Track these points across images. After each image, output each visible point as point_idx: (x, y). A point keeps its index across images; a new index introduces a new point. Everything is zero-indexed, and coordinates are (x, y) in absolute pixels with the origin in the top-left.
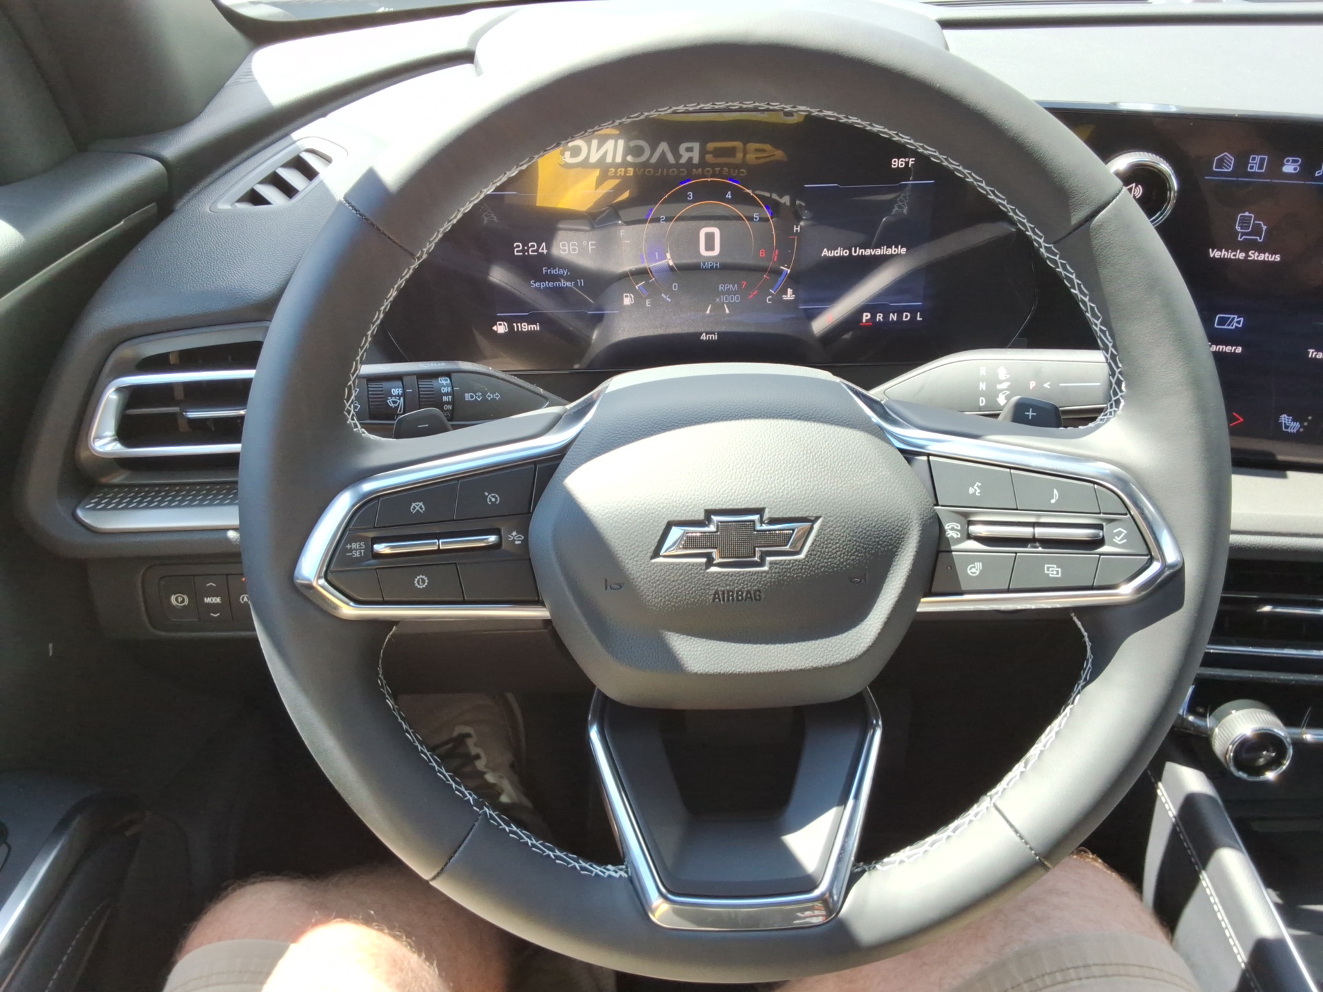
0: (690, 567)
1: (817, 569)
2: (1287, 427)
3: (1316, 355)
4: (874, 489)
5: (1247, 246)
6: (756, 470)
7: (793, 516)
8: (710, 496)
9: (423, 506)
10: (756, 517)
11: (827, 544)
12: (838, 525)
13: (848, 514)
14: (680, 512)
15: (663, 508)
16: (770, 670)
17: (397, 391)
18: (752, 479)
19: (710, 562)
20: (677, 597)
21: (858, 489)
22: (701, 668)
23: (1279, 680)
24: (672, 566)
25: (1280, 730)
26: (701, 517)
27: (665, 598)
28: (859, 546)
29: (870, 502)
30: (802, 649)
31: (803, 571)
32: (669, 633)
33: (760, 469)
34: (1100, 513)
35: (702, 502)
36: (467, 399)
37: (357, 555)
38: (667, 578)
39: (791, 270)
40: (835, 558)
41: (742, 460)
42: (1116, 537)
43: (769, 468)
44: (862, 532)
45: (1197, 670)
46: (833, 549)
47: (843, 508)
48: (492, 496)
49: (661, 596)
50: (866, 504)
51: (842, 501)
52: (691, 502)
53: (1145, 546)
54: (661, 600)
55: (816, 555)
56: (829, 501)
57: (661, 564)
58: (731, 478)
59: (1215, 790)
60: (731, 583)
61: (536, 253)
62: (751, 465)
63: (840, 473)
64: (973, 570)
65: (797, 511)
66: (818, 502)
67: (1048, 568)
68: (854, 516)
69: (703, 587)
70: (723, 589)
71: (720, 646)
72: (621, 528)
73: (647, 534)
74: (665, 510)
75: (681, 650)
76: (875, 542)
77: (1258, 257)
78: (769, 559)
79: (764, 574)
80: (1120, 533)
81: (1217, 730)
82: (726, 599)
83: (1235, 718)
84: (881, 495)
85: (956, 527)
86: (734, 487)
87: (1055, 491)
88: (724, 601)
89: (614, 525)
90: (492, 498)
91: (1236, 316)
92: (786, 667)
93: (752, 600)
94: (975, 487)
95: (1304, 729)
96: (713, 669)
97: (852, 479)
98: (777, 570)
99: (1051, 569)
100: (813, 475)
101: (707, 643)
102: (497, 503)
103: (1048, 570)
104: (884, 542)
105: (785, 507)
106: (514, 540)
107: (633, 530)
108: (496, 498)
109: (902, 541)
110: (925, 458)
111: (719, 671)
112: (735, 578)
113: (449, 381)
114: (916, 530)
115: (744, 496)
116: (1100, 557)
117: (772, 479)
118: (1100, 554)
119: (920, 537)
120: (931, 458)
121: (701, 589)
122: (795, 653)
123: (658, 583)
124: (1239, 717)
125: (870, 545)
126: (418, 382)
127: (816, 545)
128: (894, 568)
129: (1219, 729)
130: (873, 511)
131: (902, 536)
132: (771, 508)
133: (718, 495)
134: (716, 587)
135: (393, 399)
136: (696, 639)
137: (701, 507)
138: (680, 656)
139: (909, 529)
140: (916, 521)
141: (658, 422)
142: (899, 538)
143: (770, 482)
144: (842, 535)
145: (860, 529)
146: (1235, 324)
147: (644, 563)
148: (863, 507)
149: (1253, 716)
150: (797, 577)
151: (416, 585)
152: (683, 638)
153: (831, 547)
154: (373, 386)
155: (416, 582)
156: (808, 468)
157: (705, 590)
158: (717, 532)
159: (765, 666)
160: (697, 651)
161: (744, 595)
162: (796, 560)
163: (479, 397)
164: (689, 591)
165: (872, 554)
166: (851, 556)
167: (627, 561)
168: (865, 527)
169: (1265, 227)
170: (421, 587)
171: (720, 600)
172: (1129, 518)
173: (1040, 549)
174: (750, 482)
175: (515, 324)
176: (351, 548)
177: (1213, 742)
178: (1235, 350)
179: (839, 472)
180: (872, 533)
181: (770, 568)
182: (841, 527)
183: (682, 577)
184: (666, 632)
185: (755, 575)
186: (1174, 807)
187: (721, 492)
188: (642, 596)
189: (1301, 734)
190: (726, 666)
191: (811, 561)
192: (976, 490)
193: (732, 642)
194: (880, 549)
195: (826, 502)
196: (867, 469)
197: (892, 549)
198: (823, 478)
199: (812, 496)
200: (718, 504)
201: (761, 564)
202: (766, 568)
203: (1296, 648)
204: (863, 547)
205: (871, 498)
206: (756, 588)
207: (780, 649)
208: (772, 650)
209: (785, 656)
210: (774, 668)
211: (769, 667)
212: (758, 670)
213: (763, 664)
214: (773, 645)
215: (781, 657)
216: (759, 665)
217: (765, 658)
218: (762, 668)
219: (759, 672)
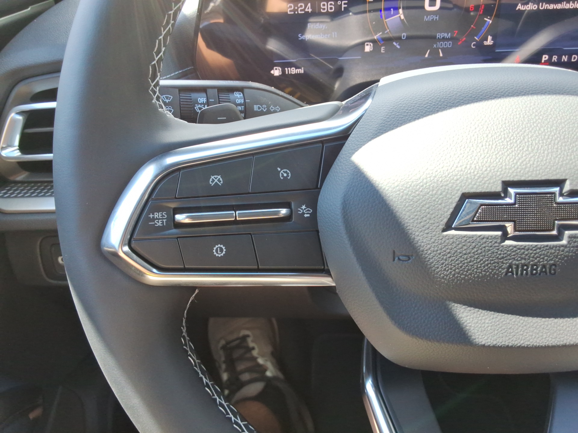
0: (484, 240)
6: (553, 142)
8: (507, 167)
9: (221, 179)
10: (556, 190)
14: (475, 184)
15: (457, 180)
16: (558, 344)
17: (202, 99)
18: (550, 151)
19: (505, 236)
20: (468, 270)
22: (489, 340)
24: (465, 239)
26: (498, 188)
27: (455, 270)
32: (456, 305)
33: (556, 141)
35: (498, 173)
36: (255, 110)
37: (159, 224)
38: (459, 251)
39: (492, 21)
41: (537, 132)
43: (566, 140)
48: (284, 172)
49: (451, 269)
52: (488, 174)
54: (451, 272)
57: (453, 236)
58: (527, 150)
60: (527, 257)
61: (303, 12)
62: (546, 137)
69: (496, 261)
70: (517, 263)
71: (508, 319)
72: (412, 200)
73: (440, 207)
74: (458, 182)
75: (468, 322)
78: (567, 233)
79: (562, 248)
82: (519, 273)
86: (532, 159)
88: (517, 274)
89: (404, 197)
90: (284, 173)
92: (574, 341)
93: (546, 274)
96: (501, 341)
98: (576, 244)
101: (495, 316)
102: (289, 178)
106: (303, 213)
107: (424, 203)
108: (288, 174)
111: (507, 344)
112: (531, 252)
113: (242, 95)
115: (543, 168)
117: (570, 151)
121: (494, 263)
123: (449, 255)
126: (218, 94)
132: (572, 180)
133: (516, 167)
134: (510, 261)
135: (199, 106)
136: (483, 312)
137: (497, 178)
138: (467, 328)
141: (443, 100)
143: (569, 154)
147: (435, 235)
151: (215, 253)
152: (470, 311)
154: (184, 95)
155: (214, 251)
157: (498, 263)
158: (515, 204)
159: (553, 340)
160: (484, 323)
161: (539, 269)
163: (265, 109)
164: (481, 264)
167: (417, 233)
170: (220, 256)
171: (513, 274)
174: (548, 153)
175: (286, 69)
176: (153, 217)
181: (569, 242)
183: (475, 249)
184: (453, 304)
185: (552, 248)
187: (519, 164)
188: (431, 268)
190: (515, 339)
193: (520, 316)
200: (517, 175)
201: (557, 238)
202: (564, 242)
206: (552, 262)
207: (569, 322)
208: (561, 324)
209: (574, 330)
210: (563, 341)
211: (558, 341)
212: (547, 344)
213: (552, 338)
214: (562, 319)
215: (570, 331)
216: (548, 338)
217: (553, 332)
218: (551, 341)
219: (548, 345)
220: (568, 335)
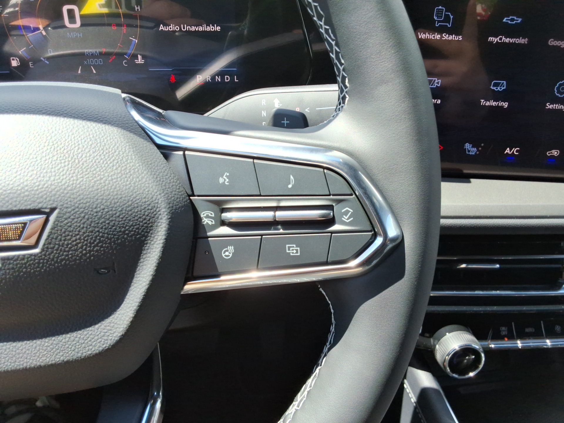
1: (57, 262)
2: (469, 151)
3: (485, 103)
4: (119, 179)
5: (441, 30)
7: (24, 208)
11: (65, 236)
12: (77, 216)
13: (88, 204)
16: (18, 368)
21: (101, 179)
23: (473, 311)
25: (476, 345)
28: (103, 237)
29: (113, 192)
30: (52, 344)
31: (41, 265)
34: (329, 195)
39: (138, 40)
40: (76, 250)
42: (344, 216)
44: (105, 222)
45: (425, 308)
46: (73, 241)
47: (83, 199)
50: (109, 195)
51: (81, 192)
53: (369, 223)
55: (53, 248)
56: (65, 192)
59: (438, 384)
63: (83, 164)
64: (227, 253)
65: (29, 203)
66: (53, 193)
67: (289, 248)
68: (94, 206)
76: (120, 231)
77: (448, 38)
80: (347, 212)
81: (437, 346)
83: (448, 338)
84: (126, 185)
85: (210, 215)
87: (292, 177)
91: (436, 79)
92: (35, 363)
94: (224, 177)
95: (490, 341)
97: (95, 170)
98: (11, 266)
99: (291, 249)
100: (50, 167)
103: (289, 250)
104: (130, 231)
105: (15, 199)
109: (150, 230)
110: (181, 153)
114: (164, 218)
116: (331, 235)
118: (332, 233)
119: (169, 224)
120: (187, 152)
122: (45, 348)
124: (450, 337)
125: (115, 235)
127: (53, 238)
128: (144, 256)
129: (439, 346)
130: (116, 201)
131: (151, 224)
139: (158, 218)
140: (164, 210)
142: (147, 227)
144: (82, 226)
145: (103, 220)
146: (436, 84)
148: (105, 198)
149: (459, 336)
150: (34, 272)
153: (70, 240)
156: (46, 160)
159: (13, 364)
162: (31, 255)
165: (118, 244)
166: (94, 247)
168: (108, 217)
169: (452, 17)
172: (354, 197)
173: (281, 231)
177: (435, 354)
178: (437, 101)
179: (81, 163)
180: (116, 223)
181: (2, 264)
182: (80, 219)
186: (415, 396)
189: (489, 345)
191: (49, 254)
192: (225, 180)
194: (126, 239)
195: (63, 193)
196: (114, 160)
197: (140, 238)
198: (61, 169)
199: (47, 187)
203: (482, 290)
204: (107, 238)
205: (115, 188)
207: (29, 345)
208: (20, 347)
209: (34, 352)
210: (23, 365)
211: (17, 365)
212: (6, 368)
213: (11, 362)
214: (21, 342)
215: (30, 354)
216: (7, 363)
217: (12, 356)
218: (10, 366)
219: (7, 370)
220: (28, 357)
